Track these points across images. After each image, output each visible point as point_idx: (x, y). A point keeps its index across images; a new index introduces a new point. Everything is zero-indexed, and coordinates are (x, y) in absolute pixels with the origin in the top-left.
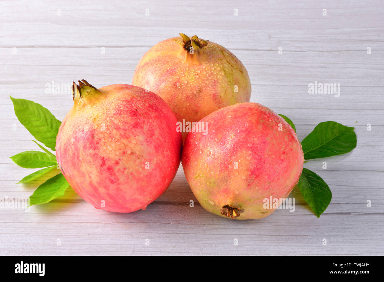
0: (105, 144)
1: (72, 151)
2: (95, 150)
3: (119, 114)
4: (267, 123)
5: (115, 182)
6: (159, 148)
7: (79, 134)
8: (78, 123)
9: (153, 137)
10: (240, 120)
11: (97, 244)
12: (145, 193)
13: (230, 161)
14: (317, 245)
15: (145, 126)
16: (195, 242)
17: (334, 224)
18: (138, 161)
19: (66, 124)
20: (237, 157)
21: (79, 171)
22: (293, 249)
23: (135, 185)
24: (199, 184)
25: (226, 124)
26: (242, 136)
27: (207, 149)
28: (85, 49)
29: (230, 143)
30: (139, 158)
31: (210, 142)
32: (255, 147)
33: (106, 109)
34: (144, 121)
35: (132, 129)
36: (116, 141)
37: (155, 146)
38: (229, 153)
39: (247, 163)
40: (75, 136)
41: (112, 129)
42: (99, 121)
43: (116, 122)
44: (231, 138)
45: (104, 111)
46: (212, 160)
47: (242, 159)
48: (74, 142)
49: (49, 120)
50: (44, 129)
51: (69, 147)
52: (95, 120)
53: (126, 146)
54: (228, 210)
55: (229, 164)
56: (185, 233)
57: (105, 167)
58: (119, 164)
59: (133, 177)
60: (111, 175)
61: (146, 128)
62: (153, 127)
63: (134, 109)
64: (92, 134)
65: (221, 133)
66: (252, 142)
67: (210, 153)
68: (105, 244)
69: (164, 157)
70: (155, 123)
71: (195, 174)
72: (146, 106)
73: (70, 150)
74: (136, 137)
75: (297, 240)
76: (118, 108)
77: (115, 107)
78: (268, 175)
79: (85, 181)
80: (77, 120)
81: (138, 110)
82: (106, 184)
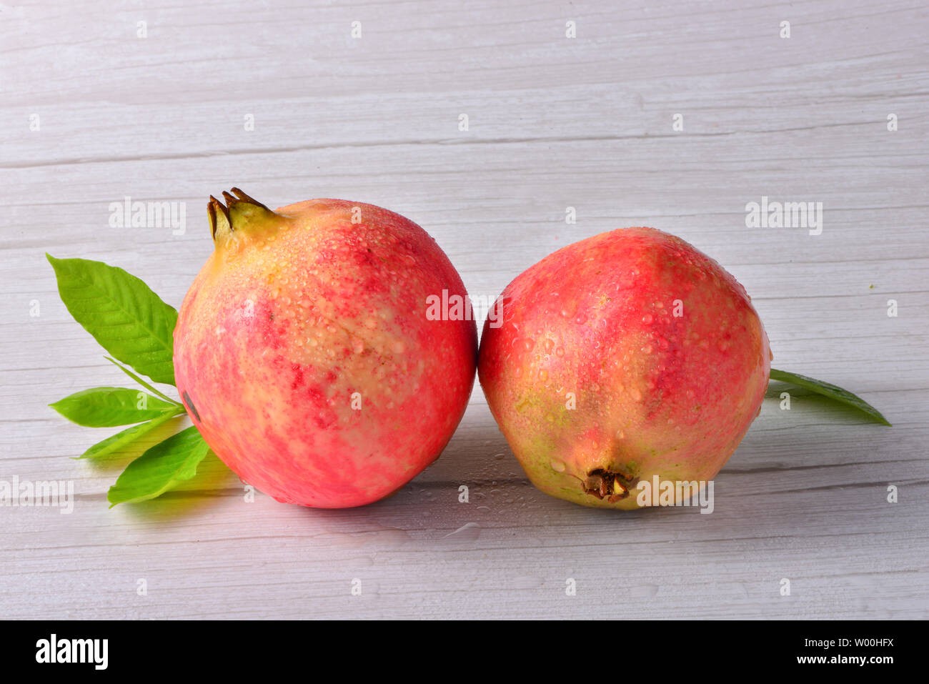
0: (300, 334)
1: (220, 357)
2: (276, 348)
3: (329, 261)
4: (682, 269)
5: (328, 425)
6: (429, 338)
7: (236, 314)
8: (229, 291)
9: (414, 312)
10: (619, 263)
11: (287, 583)
12: (400, 451)
13: (601, 360)
14: (818, 554)
15: (392, 288)
16: (523, 566)
17: (851, 508)
18: (381, 370)
19: (197, 297)
20: (618, 349)
21: (238, 404)
22: (760, 567)
23: (376, 430)
24: (529, 422)
25: (584, 276)
26: (627, 298)
27: (544, 336)
28: (203, 159)
29: (599, 317)
30: (383, 364)
31: (551, 318)
32: (659, 324)
33: (296, 251)
34: (389, 276)
35: (362, 294)
36: (328, 325)
37: (419, 333)
38: (600, 341)
39: (643, 361)
40: (224, 319)
41: (315, 297)
42: (281, 279)
43: (324, 278)
44: (601, 305)
45: (291, 257)
46: (558, 359)
47: (632, 352)
48: (224, 335)
49: (144, 308)
50: (132, 330)
51: (210, 347)
52: (273, 279)
53: (350, 335)
54: (601, 480)
55: (599, 368)
56: (497, 546)
57: (303, 389)
58: (337, 380)
59: (371, 411)
60: (319, 406)
61: (395, 290)
62: (411, 288)
63: (364, 248)
64: (268, 311)
65: (576, 297)
66: (653, 311)
67: (552, 343)
68: (307, 582)
69: (441, 359)
70: (416, 280)
71: (516, 398)
72: (391, 242)
73: (215, 355)
74: (375, 313)
75: (768, 548)
76: (325, 247)
77: (317, 245)
78: (695, 388)
79: (253, 427)
80: (226, 284)
81: (374, 251)
82: (307, 431)
